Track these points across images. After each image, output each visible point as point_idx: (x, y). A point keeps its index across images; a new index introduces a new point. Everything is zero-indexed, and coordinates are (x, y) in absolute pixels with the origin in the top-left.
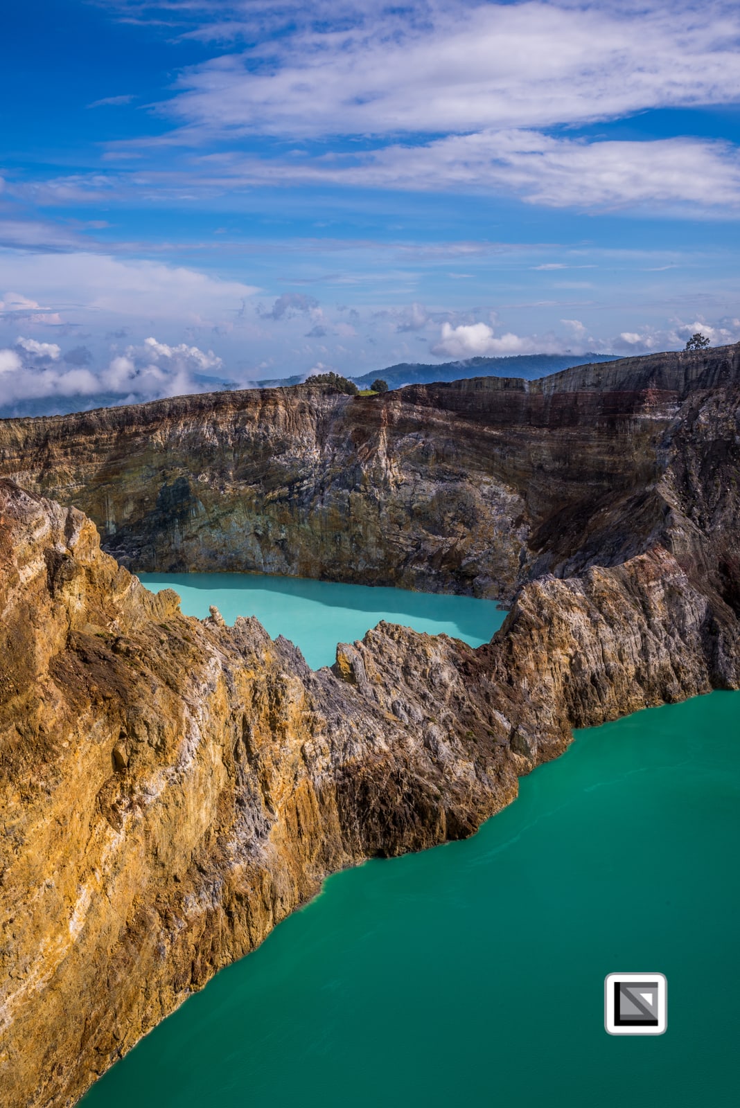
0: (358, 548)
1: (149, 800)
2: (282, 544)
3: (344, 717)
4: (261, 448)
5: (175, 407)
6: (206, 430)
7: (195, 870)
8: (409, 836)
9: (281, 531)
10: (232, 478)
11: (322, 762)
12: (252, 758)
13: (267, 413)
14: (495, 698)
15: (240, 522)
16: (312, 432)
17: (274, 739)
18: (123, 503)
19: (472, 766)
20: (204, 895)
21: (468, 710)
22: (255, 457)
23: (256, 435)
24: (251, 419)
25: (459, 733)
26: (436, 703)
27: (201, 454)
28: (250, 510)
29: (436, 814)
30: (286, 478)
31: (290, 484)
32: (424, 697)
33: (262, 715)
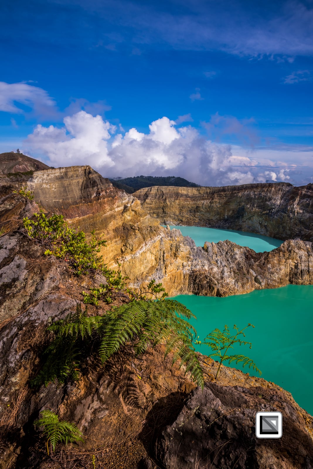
0: (284, 230)
1: (126, 260)
2: (265, 226)
3: (198, 259)
4: (264, 199)
5: (247, 187)
6: (252, 193)
7: (136, 279)
8: (204, 292)
9: (266, 223)
10: (255, 207)
11: (187, 268)
12: (164, 261)
13: (269, 190)
14: (252, 266)
15: (256, 219)
16: (280, 196)
17: (174, 259)
18: (229, 211)
19: (234, 281)
20: (135, 284)
21: (241, 267)
22: (262, 202)
23: (264, 196)
24: (264, 191)
25: (234, 272)
26: (231, 262)
27: (249, 199)
28: (258, 216)
29: (213, 289)
30: (269, 208)
31: (269, 210)
32: (228, 260)
33: (172, 252)
